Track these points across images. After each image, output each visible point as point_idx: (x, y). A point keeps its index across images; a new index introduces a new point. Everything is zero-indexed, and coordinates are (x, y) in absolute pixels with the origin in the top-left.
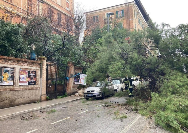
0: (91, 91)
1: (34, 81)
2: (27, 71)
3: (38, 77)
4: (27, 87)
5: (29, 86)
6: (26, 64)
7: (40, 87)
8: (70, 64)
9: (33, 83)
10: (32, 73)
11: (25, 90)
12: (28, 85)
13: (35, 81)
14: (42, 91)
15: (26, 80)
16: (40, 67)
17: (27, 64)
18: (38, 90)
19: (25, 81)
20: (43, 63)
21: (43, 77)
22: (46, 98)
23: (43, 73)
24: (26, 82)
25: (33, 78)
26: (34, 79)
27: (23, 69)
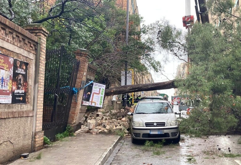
0: (155, 124)
1: (23, 91)
2: (11, 60)
3: (31, 82)
4: (10, 110)
5: (13, 108)
6: (10, 38)
7: (33, 110)
8: (81, 56)
9: (21, 99)
10: (20, 67)
11: (5, 118)
12: (10, 102)
13: (25, 93)
14: (36, 120)
15: (8, 86)
16: (35, 52)
17: (13, 38)
18: (29, 119)
19: (6, 91)
20: (42, 42)
21: (40, 82)
22: (43, 141)
23: (40, 72)
24: (8, 94)
25: (22, 82)
26: (24, 85)
27: (4, 50)
